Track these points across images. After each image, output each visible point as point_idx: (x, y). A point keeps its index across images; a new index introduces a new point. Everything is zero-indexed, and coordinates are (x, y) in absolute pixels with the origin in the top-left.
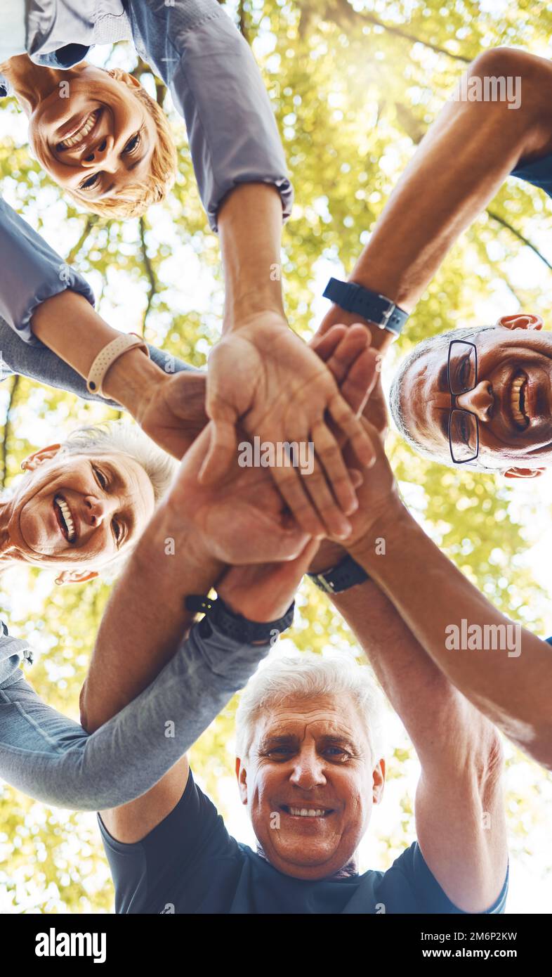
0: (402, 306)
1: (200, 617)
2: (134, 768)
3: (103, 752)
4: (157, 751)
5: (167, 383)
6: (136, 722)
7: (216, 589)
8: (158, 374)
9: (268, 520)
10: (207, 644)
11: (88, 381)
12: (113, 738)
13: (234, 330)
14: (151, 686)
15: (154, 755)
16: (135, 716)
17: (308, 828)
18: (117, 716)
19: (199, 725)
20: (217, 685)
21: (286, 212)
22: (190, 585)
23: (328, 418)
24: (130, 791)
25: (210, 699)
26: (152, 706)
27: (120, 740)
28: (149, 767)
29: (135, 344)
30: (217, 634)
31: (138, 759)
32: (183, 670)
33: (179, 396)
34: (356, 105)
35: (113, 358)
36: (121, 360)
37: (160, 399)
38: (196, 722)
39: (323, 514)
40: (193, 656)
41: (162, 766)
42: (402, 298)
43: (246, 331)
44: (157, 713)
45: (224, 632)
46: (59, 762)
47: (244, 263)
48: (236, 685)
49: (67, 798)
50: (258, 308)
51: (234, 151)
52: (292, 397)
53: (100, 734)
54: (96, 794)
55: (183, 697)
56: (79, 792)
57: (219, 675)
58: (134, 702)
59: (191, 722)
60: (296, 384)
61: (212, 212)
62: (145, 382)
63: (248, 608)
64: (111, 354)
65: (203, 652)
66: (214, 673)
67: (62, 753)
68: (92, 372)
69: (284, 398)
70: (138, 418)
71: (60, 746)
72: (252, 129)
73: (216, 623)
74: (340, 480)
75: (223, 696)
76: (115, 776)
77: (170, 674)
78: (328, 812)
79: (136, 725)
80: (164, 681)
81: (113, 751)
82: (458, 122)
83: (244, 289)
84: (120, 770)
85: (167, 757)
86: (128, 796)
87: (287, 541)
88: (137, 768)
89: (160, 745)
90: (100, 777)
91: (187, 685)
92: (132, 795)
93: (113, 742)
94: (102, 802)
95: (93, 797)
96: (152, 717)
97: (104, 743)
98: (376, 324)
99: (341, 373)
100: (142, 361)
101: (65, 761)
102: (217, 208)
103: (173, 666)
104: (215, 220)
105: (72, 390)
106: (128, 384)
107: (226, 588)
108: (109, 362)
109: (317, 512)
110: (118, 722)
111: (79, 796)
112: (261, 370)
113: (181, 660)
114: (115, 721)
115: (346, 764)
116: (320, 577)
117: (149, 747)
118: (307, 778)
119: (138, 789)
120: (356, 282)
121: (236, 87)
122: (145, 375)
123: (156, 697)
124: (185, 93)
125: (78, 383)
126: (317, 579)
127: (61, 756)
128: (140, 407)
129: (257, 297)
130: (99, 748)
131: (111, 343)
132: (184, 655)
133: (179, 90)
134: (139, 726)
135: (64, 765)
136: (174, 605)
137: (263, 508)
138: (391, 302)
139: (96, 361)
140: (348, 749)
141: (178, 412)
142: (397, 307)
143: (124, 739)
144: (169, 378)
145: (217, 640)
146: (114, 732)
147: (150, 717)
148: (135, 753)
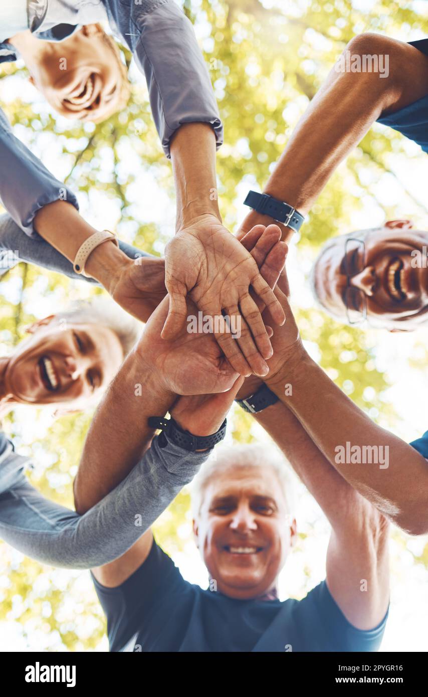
0: (300, 211)
1: (158, 432)
2: (113, 540)
3: (91, 529)
4: (130, 527)
5: (132, 266)
6: (114, 507)
7: (169, 413)
8: (124, 259)
9: (209, 363)
10: (163, 451)
11: (75, 264)
12: (98, 519)
13: (184, 228)
14: (125, 481)
15: (128, 530)
16: (114, 503)
17: (244, 561)
18: (100, 503)
19: (159, 508)
20: (171, 481)
21: (218, 142)
22: (151, 409)
23: (252, 290)
24: (112, 555)
25: (166, 490)
26: (126, 496)
27: (103, 520)
28: (124, 538)
29: (108, 238)
30: (170, 444)
31: (116, 533)
32: (147, 470)
33: (140, 275)
34: (267, 72)
35: (92, 248)
36: (98, 249)
37: (127, 277)
38: (157, 506)
39: (249, 359)
40: (154, 460)
41: (133, 537)
42: (300, 204)
43: (192, 229)
44: (129, 501)
45: (176, 443)
46: (59, 537)
47: (189, 180)
48: (185, 481)
49: (66, 562)
50: (201, 212)
51: (180, 100)
52: (226, 277)
53: (89, 516)
54: (87, 558)
55: (147, 489)
56: (75, 557)
57: (172, 474)
58: (113, 493)
59: (153, 507)
60: (229, 267)
61: (165, 145)
62: (116, 265)
63: (193, 425)
64: (90, 245)
65: (161, 457)
66: (169, 472)
67: (60, 530)
68: (77, 258)
69: (220, 276)
70: (110, 291)
71: (58, 525)
72: (192, 84)
73: (169, 436)
74: (260, 335)
75: (176, 488)
76: (101, 546)
77: (137, 473)
78: (259, 550)
79: (115, 510)
80: (133, 478)
81: (98, 528)
82: (338, 83)
83: (190, 199)
84: (104, 541)
85: (136, 531)
86: (109, 558)
87: (223, 378)
88: (115, 539)
89: (131, 523)
90: (90, 546)
91: (149, 480)
92: (112, 557)
93: (98, 522)
94: (92, 563)
95: (85, 560)
96: (126, 504)
97: (91, 523)
98: (282, 223)
99: (260, 260)
100: (114, 250)
101: (63, 536)
102: (169, 142)
103: (140, 467)
104: (168, 150)
105: (62, 271)
106: (103, 266)
107: (177, 412)
108: (90, 251)
109: (245, 358)
110: (101, 507)
111: (75, 560)
112: (204, 257)
113: (145, 463)
114: (99, 506)
115: (270, 516)
116: (245, 402)
117: (124, 525)
118: (242, 526)
119: (117, 554)
120: (267, 193)
121: (180, 54)
122: (115, 260)
123: (128, 489)
124: (144, 59)
125: (67, 266)
126: (243, 403)
127: (59, 532)
128: (112, 283)
129: (199, 205)
130: (88, 527)
131: (91, 237)
132: (148, 460)
133: (141, 56)
134: (116, 510)
135: (62, 539)
136: (140, 423)
137: (205, 355)
138: (292, 208)
139: (80, 250)
140: (272, 505)
141: (140, 286)
142: (296, 211)
143: (105, 519)
144: (133, 262)
145: (172, 449)
146: (99, 515)
147: (124, 503)
148: (114, 529)
